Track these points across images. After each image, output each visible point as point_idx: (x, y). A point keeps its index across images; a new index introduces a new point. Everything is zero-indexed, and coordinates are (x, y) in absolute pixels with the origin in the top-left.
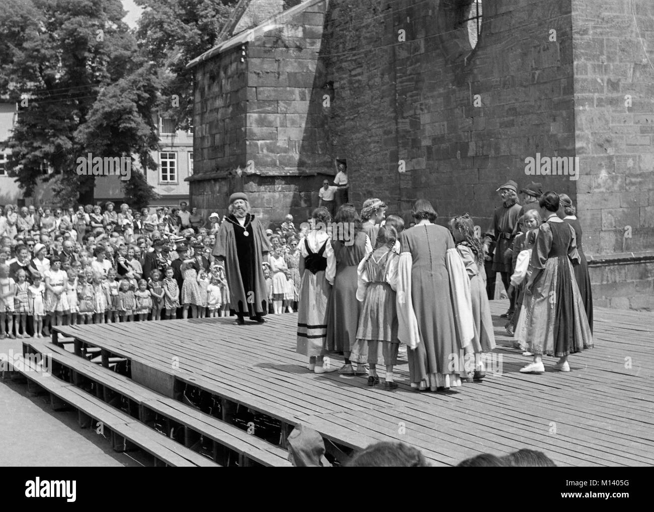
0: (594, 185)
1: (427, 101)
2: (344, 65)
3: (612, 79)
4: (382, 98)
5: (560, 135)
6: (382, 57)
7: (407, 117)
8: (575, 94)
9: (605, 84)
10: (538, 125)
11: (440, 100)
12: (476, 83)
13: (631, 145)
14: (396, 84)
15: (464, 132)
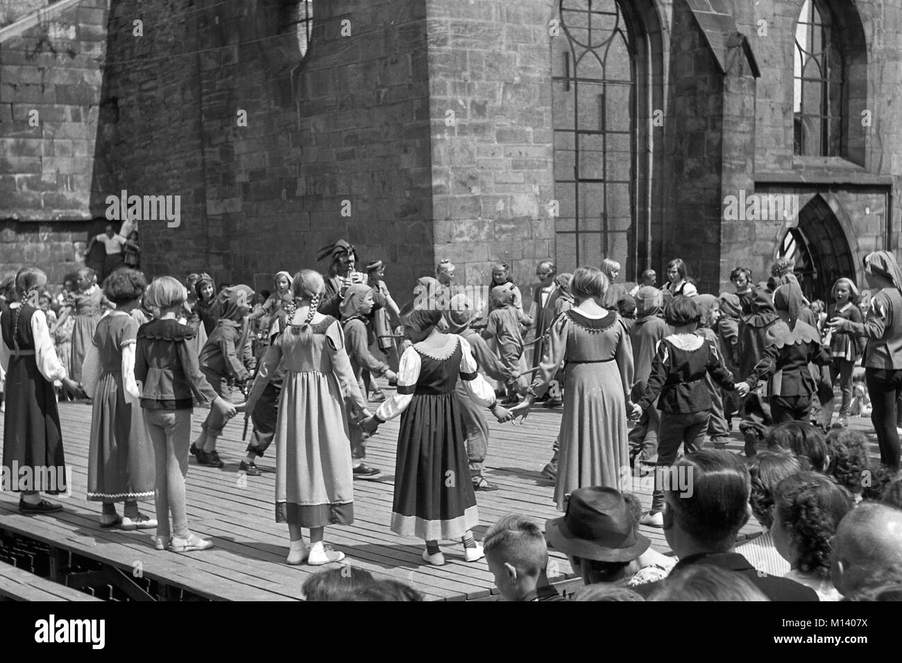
0: (455, 232)
2: (132, 76)
3: (477, 100)
4: (183, 120)
5: (412, 170)
6: (182, 67)
7: (217, 145)
8: (431, 119)
9: (469, 108)
10: (385, 157)
12: (305, 104)
13: (501, 183)
14: (201, 102)
15: (290, 164)
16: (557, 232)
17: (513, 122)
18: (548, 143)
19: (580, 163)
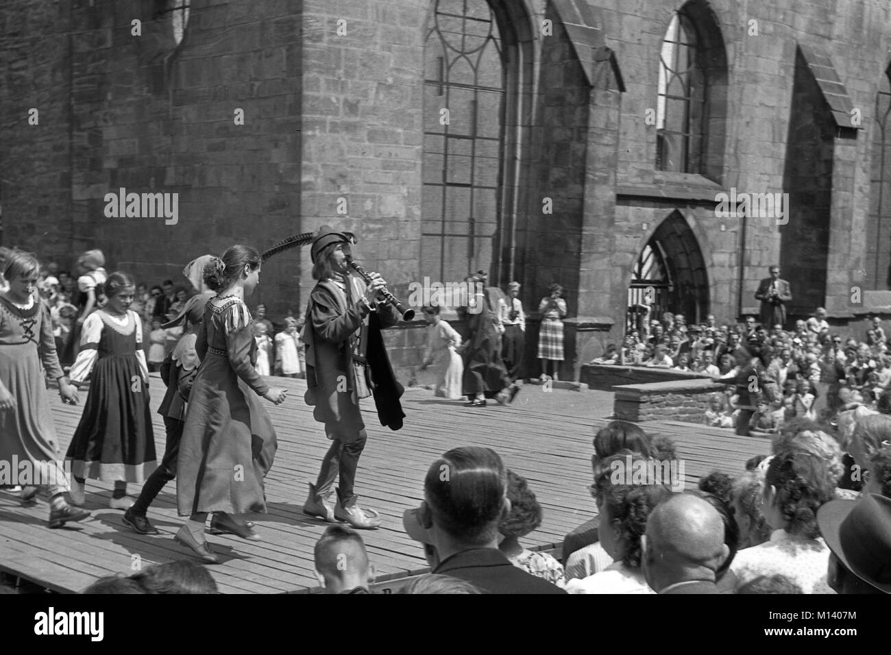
1: (112, 110)
3: (350, 98)
5: (282, 165)
6: (54, 48)
7: (85, 130)
8: (304, 115)
9: (341, 106)
10: (255, 151)
11: (130, 110)
12: (178, 92)
13: (370, 183)
14: (71, 84)
15: (160, 153)
16: (424, 234)
17: (385, 122)
18: (419, 145)
19: (449, 167)
